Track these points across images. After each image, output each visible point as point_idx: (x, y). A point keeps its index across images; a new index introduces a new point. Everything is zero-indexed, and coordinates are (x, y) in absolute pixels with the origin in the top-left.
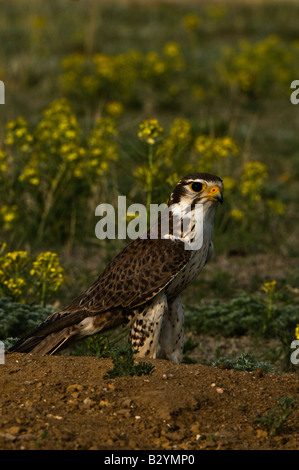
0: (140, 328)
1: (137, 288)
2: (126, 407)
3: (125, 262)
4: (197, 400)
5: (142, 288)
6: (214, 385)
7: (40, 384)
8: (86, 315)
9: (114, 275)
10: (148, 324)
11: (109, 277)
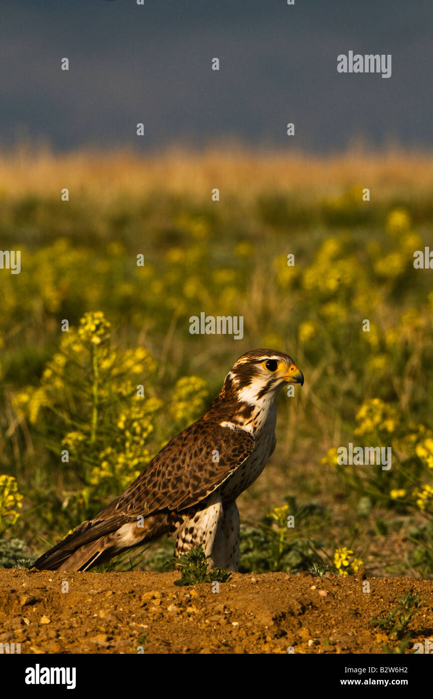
0: (189, 537)
1: (187, 485)
2: (219, 613)
3: (172, 456)
4: (300, 603)
5: (193, 485)
6: (314, 587)
7: (110, 593)
8: (124, 521)
9: (159, 472)
10: (200, 534)
11: (153, 475)
